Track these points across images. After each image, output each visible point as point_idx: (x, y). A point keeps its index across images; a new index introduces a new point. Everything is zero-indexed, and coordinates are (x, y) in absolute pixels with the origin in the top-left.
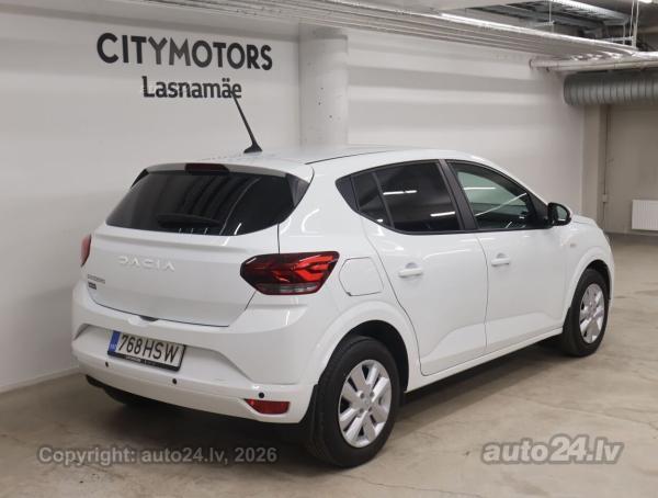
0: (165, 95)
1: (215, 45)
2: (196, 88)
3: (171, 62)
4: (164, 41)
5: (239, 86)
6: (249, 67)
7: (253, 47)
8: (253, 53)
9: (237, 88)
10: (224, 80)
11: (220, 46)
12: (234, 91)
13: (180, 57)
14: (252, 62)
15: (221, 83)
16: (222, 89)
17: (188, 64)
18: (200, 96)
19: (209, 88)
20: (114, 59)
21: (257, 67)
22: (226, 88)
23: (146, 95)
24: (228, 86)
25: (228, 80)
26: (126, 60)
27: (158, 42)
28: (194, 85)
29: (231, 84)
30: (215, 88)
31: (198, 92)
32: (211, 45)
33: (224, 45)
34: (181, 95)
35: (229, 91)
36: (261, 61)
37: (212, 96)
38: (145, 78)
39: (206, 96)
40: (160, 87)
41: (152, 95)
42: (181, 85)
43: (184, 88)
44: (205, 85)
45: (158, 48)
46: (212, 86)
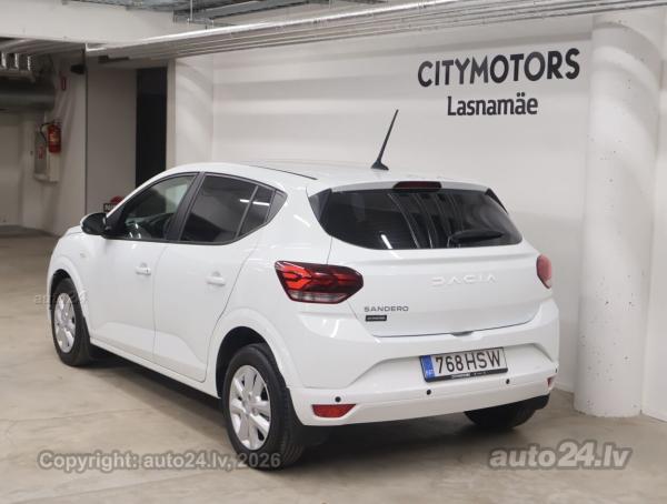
0: (464, 113)
1: (513, 57)
2: (491, 105)
3: (472, 81)
4: (468, 61)
5: (535, 100)
6: (549, 77)
7: (557, 54)
9: (532, 103)
10: (518, 95)
11: (517, 58)
12: (529, 106)
13: (479, 75)
14: (553, 71)
15: (515, 98)
16: (516, 104)
17: (486, 80)
18: (494, 113)
19: (503, 104)
20: (429, 82)
21: (559, 76)
22: (520, 104)
23: (450, 113)
24: (523, 101)
25: (523, 94)
26: (437, 83)
27: (462, 63)
28: (490, 102)
29: (526, 99)
30: (509, 105)
31: (494, 109)
32: (508, 58)
33: (521, 56)
34: (478, 113)
35: (523, 107)
36: (565, 68)
37: (505, 113)
38: (450, 98)
39: (499, 113)
40: (461, 105)
41: (454, 114)
42: (478, 102)
43: (481, 105)
44: (500, 102)
45: (462, 68)
46: (506, 102)
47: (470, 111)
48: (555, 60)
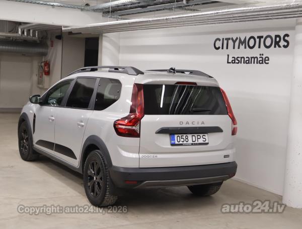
0: (235, 63)
1: (258, 37)
2: (248, 59)
3: (239, 48)
4: (237, 38)
5: (268, 58)
6: (275, 47)
7: (279, 36)
9: (267, 59)
10: (260, 55)
12: (265, 60)
13: (242, 45)
14: (277, 44)
15: (259, 56)
16: (259, 59)
17: (245, 48)
18: (249, 63)
20: (219, 48)
21: (279, 46)
22: (261, 59)
23: (228, 63)
24: (262, 58)
25: (263, 55)
26: (222, 48)
27: (234, 39)
28: (247, 58)
29: (264, 57)
30: (256, 59)
31: (248, 61)
32: (256, 38)
33: (262, 37)
34: (241, 63)
35: (262, 60)
36: (282, 43)
37: (254, 63)
38: (228, 55)
39: (251, 63)
40: (234, 59)
41: (230, 63)
42: (241, 58)
43: (243, 59)
44: (252, 58)
45: (234, 42)
46: (254, 58)
47: (238, 62)
48: (278, 39)
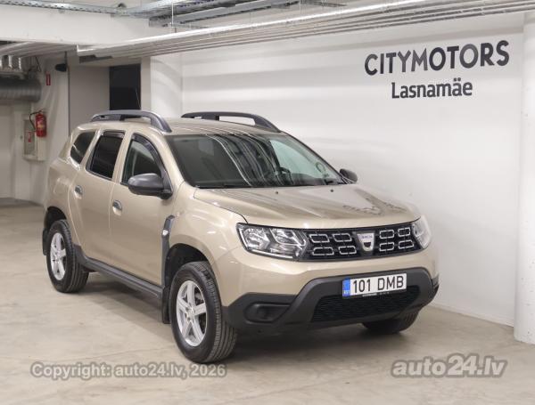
0: (407, 96)
1: (449, 49)
2: (431, 89)
3: (413, 70)
4: (409, 53)
5: (470, 84)
6: (482, 64)
7: (488, 45)
8: (487, 51)
9: (468, 86)
10: (455, 80)
11: (453, 49)
12: (465, 89)
13: (420, 64)
14: (486, 59)
15: (452, 83)
16: (453, 88)
17: (426, 69)
18: (434, 95)
19: (441, 88)
20: (375, 71)
21: (491, 63)
22: (457, 87)
23: (394, 97)
24: (460, 85)
25: (459, 79)
26: (382, 72)
27: (404, 55)
28: (429, 86)
29: (462, 83)
30: (447, 88)
31: (433, 92)
32: (445, 50)
33: (457, 48)
34: (419, 96)
35: (459, 90)
36: (496, 57)
37: (444, 95)
38: (393, 84)
39: (438, 95)
40: (404, 90)
41: (398, 97)
42: (419, 87)
43: (422, 89)
44: (438, 86)
45: (404, 59)
46: (444, 86)
47: (412, 94)
